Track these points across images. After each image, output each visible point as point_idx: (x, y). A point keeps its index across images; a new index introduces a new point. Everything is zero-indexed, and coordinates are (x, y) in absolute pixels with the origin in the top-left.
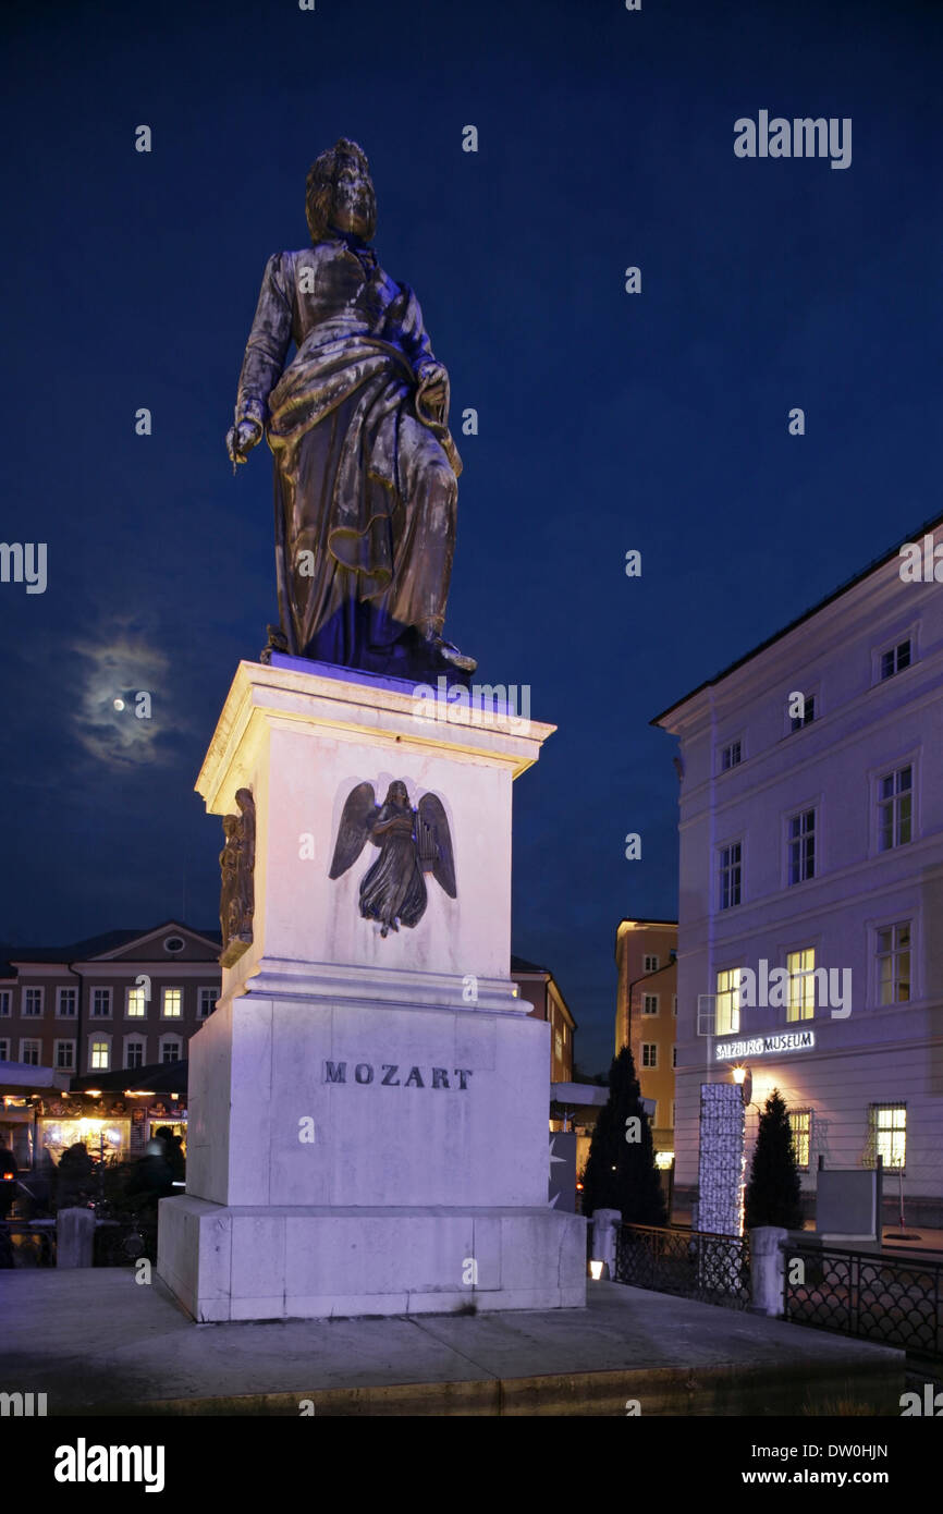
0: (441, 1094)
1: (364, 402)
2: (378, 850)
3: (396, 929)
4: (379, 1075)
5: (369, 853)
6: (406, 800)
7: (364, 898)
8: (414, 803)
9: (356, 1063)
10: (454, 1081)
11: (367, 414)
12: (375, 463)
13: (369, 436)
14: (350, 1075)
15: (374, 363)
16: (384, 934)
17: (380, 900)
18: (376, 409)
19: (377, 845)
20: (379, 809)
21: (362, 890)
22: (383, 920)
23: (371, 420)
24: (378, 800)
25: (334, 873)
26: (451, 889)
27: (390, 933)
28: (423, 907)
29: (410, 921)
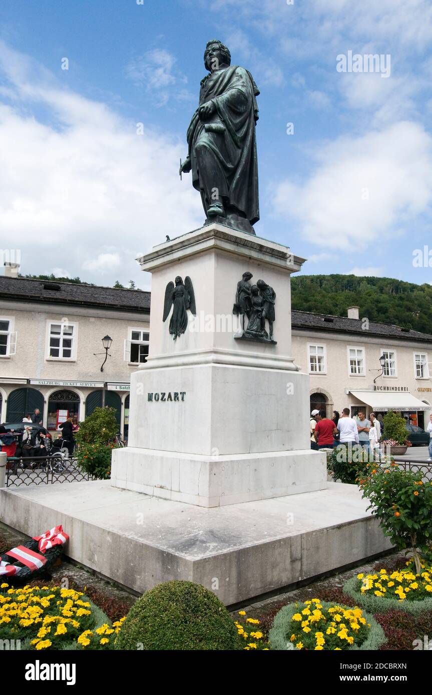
0: (177, 403)
2: (174, 307)
4: (161, 397)
6: (181, 282)
7: (171, 327)
9: (155, 393)
10: (180, 396)
14: (153, 398)
16: (175, 339)
19: (174, 304)
20: (174, 289)
21: (170, 323)
22: (176, 333)
24: (175, 286)
25: (164, 320)
26: (194, 312)
27: (178, 337)
28: (186, 323)
29: (183, 331)
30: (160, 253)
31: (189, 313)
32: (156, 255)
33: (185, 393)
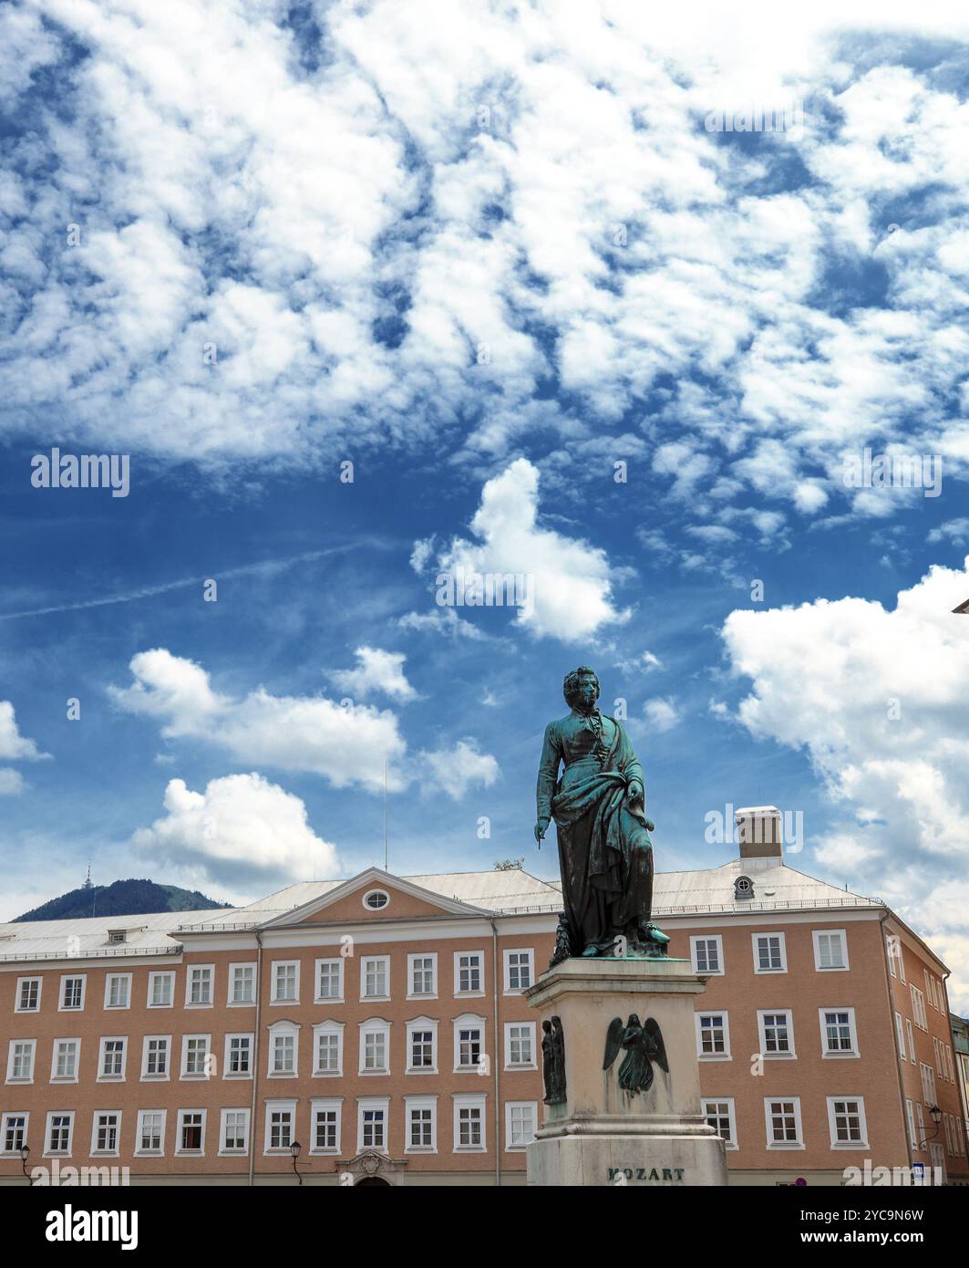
1: (601, 810)
2: (626, 1052)
3: (638, 1093)
4: (636, 1175)
5: (622, 1054)
6: (638, 1023)
7: (621, 1078)
9: (625, 1168)
10: (675, 1176)
11: (603, 817)
12: (608, 841)
13: (604, 825)
15: (604, 786)
16: (633, 1097)
17: (628, 1079)
18: (608, 811)
19: (625, 1049)
20: (625, 1030)
21: (620, 1074)
22: (632, 1089)
23: (605, 818)
24: (625, 1025)
25: (605, 1068)
26: (665, 1068)
27: (636, 1095)
28: (652, 1079)
29: (646, 1087)
30: (608, 978)
31: (655, 1067)
32: (601, 978)
33: (683, 1170)
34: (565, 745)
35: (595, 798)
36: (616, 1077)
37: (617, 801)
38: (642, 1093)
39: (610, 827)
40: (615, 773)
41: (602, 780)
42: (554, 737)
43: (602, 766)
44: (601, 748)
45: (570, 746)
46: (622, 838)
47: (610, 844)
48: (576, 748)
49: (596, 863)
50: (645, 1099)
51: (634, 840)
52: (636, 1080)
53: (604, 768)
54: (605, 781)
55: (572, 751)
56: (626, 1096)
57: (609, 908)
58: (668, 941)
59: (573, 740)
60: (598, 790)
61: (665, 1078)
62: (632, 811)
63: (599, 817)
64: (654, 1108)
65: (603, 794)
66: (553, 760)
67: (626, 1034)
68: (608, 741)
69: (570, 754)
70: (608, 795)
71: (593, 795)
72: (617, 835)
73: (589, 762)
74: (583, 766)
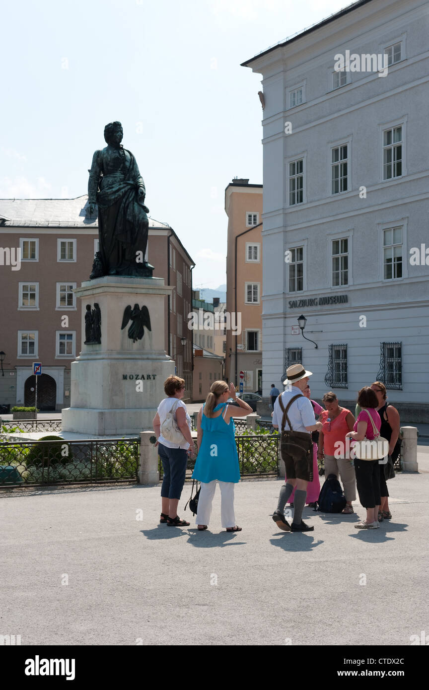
0: (149, 381)
1: (124, 200)
2: (132, 321)
3: (137, 340)
4: (135, 377)
5: (130, 322)
6: (139, 308)
7: (129, 334)
8: (140, 309)
9: (130, 374)
10: (152, 378)
12: (128, 217)
13: (126, 208)
14: (128, 378)
15: (126, 189)
16: (134, 342)
17: (133, 333)
18: (127, 202)
19: (132, 320)
20: (133, 311)
21: (129, 332)
22: (134, 338)
23: (126, 205)
24: (132, 309)
25: (122, 328)
26: (149, 329)
27: (136, 341)
28: (143, 334)
29: (140, 338)
31: (145, 329)
33: (156, 375)
34: (104, 164)
35: (121, 194)
36: (127, 333)
37: (132, 197)
38: (139, 340)
39: (128, 210)
40: (131, 182)
41: (125, 185)
42: (99, 159)
43: (125, 178)
44: (124, 167)
45: (107, 165)
46: (134, 216)
47: (128, 219)
48: (111, 166)
49: (119, 228)
50: (140, 344)
51: (141, 218)
52: (136, 334)
53: (127, 178)
54: (127, 186)
55: (109, 168)
56: (131, 342)
57: (124, 251)
58: (153, 269)
59: (110, 162)
60: (123, 190)
61: (149, 334)
62: (140, 203)
63: (123, 205)
64: (143, 347)
65: (126, 192)
66: (98, 172)
67: (133, 313)
68: (128, 164)
69: (107, 169)
70: (128, 193)
71: (120, 193)
72: (132, 214)
73: (119, 175)
74: (115, 177)
